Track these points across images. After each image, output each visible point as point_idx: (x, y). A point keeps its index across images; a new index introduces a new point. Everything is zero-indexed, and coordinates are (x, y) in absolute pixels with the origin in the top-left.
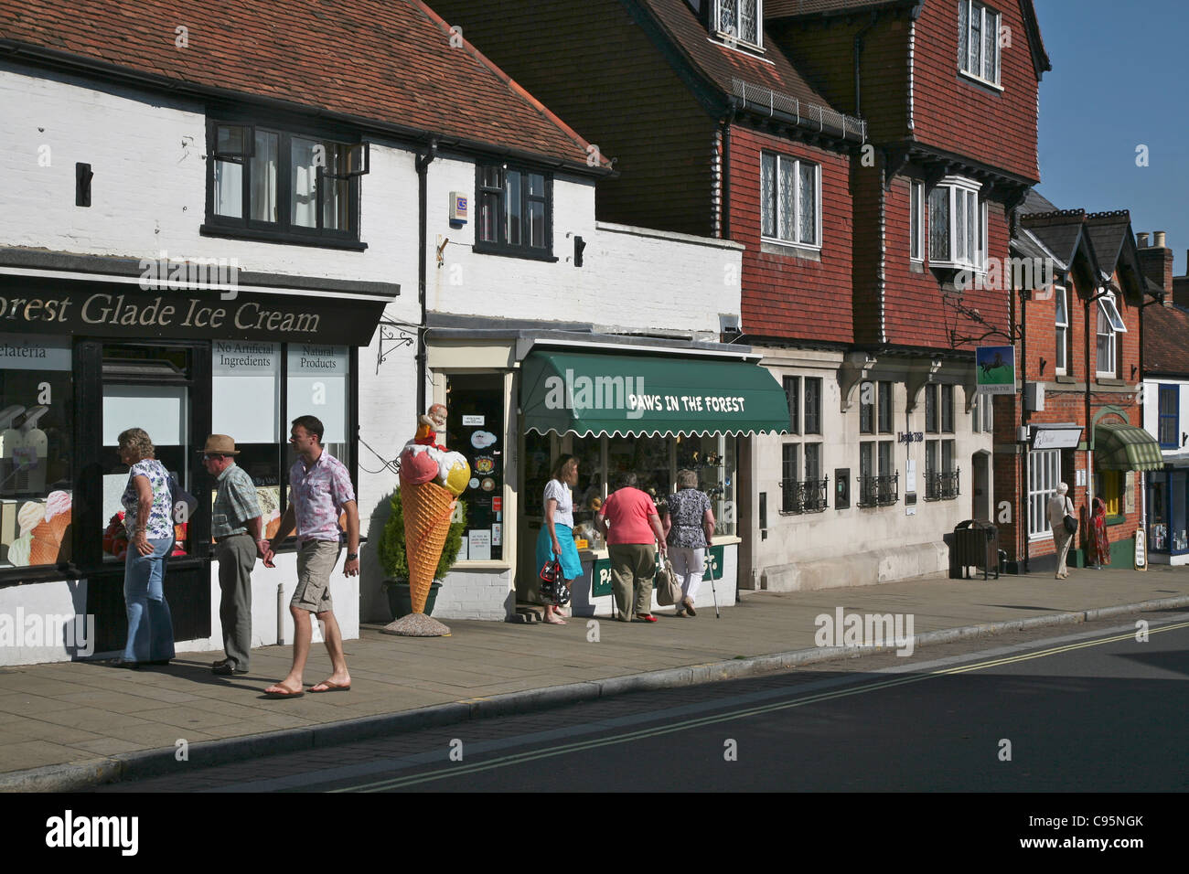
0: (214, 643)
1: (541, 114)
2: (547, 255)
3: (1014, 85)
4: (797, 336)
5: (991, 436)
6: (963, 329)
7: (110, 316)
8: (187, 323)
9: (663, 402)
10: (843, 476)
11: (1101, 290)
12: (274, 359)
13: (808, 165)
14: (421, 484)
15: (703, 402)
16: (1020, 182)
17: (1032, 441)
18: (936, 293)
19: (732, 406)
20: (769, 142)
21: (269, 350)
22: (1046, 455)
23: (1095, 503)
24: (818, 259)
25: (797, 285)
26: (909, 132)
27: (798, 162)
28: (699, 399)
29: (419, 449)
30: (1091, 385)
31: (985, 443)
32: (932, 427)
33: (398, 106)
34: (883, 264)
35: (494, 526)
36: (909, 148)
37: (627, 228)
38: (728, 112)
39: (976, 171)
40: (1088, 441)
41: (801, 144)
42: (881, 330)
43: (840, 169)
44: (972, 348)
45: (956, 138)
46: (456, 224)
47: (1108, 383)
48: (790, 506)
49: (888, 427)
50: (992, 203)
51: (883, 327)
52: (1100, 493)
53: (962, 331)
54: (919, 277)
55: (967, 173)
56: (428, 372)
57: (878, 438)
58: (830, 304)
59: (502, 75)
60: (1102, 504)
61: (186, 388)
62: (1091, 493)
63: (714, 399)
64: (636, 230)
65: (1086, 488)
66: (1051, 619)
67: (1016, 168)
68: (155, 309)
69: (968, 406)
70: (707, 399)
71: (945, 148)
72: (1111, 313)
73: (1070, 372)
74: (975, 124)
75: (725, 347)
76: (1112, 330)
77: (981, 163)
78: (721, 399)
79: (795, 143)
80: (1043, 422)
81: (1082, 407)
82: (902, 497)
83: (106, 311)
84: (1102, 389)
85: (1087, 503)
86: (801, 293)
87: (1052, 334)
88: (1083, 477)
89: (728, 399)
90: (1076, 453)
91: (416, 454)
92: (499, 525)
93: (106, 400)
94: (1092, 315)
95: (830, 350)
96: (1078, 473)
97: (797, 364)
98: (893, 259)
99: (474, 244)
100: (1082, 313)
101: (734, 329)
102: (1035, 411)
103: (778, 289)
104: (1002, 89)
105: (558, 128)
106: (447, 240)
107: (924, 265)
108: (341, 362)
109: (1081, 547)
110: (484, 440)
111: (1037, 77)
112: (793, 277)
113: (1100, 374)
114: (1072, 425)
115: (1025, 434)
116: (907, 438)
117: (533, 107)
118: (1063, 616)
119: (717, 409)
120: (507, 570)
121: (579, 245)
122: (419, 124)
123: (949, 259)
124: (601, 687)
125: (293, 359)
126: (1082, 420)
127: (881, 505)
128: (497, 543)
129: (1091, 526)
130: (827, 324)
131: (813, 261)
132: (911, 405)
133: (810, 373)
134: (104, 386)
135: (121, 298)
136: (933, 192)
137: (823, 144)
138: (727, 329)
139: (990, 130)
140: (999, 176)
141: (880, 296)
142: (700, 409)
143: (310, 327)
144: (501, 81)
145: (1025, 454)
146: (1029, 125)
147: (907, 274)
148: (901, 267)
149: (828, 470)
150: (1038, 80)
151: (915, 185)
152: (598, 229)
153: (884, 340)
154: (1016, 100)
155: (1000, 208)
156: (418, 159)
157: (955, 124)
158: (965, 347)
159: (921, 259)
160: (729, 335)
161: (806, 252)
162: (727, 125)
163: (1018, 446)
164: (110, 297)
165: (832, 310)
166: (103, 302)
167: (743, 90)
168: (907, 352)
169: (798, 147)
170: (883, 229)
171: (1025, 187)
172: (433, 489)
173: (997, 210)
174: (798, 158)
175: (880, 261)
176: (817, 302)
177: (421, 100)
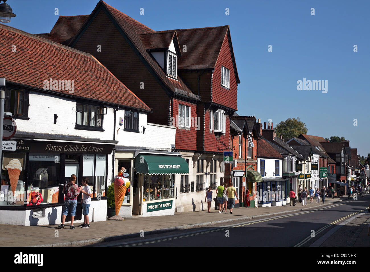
0: (82, 221)
1: (135, 97)
2: (138, 131)
3: (232, 87)
4: (185, 149)
5: (224, 173)
6: (220, 147)
7: (68, 150)
8: (80, 150)
9: (165, 166)
10: (193, 183)
11: (249, 136)
12: (93, 157)
13: (188, 107)
14: (120, 185)
15: (172, 166)
16: (233, 110)
17: (233, 175)
18: (215, 138)
19: (178, 167)
20: (181, 102)
21: (92, 156)
22: (236, 178)
23: (247, 191)
24: (190, 130)
25: (185, 136)
26: (211, 100)
27: (186, 106)
28: (172, 165)
29: (120, 178)
30: (246, 160)
31: (223, 175)
32: (212, 171)
33: (111, 98)
34: (204, 131)
35: (128, 195)
36: (211, 104)
37: (153, 124)
38: (173, 96)
39: (224, 108)
40: (245, 174)
41: (187, 102)
42: (203, 147)
43: (194, 108)
44: (223, 152)
45: (221, 101)
46: (121, 125)
47: (250, 160)
48: (182, 191)
49: (202, 171)
50: (226, 115)
51: (204, 147)
52: (248, 188)
53: (220, 148)
54: (211, 134)
55: (222, 109)
56: (115, 159)
57: (200, 174)
58: (192, 141)
59: (127, 88)
60: (249, 191)
61: (78, 164)
62: (246, 188)
63: (175, 166)
64: (155, 125)
65: (245, 187)
66: (246, 218)
67: (233, 107)
68: (76, 147)
69: (220, 165)
70: (173, 166)
71: (218, 103)
72: (251, 141)
73: (242, 157)
74: (224, 97)
75: (172, 153)
76: (251, 146)
77: (225, 107)
78: (176, 165)
79: (186, 102)
80: (236, 170)
81: (244, 166)
82: (205, 189)
83: (68, 148)
84: (249, 161)
85: (245, 191)
86: (186, 138)
87: (238, 147)
88: (244, 184)
89: (177, 166)
90: (243, 178)
91: (119, 179)
92: (129, 195)
93: (66, 167)
94: (247, 142)
95: (191, 152)
96: (243, 183)
97: (184, 156)
98: (206, 130)
99: (124, 129)
100: (245, 142)
101: (174, 148)
102: (234, 167)
103: (182, 138)
104: (230, 88)
105: (139, 101)
106: (119, 129)
107: (212, 131)
108: (105, 158)
109: (243, 202)
110: (126, 175)
111: (237, 84)
112: (185, 134)
113: (248, 157)
114: (242, 170)
115: (232, 172)
116: (206, 174)
117: (134, 96)
118: (248, 217)
119: (175, 168)
120: (131, 206)
121: (144, 129)
122: (115, 102)
123: (218, 130)
124: (170, 229)
125: (97, 157)
126: (244, 169)
127: (201, 191)
128: (128, 199)
129: (246, 196)
130: (191, 146)
131: (189, 130)
132: (207, 166)
133: (187, 158)
134: (66, 164)
135: (71, 145)
136: (215, 113)
137: (191, 102)
138: (172, 148)
139: (227, 98)
140: (229, 109)
141: (203, 139)
142: (172, 168)
143: (101, 151)
144: (127, 89)
145: (232, 178)
146: (235, 97)
147: (209, 134)
148: (208, 132)
149: (190, 182)
150: (237, 85)
151: (211, 111)
152: (148, 125)
153: (204, 150)
154: (233, 91)
155: (228, 116)
156: (114, 110)
157: (220, 97)
158: (221, 151)
159: (212, 130)
160: (173, 150)
161: (187, 128)
162: (172, 99)
163: (231, 176)
164: (69, 145)
165: (192, 142)
166: (68, 146)
167: (177, 90)
168: (209, 153)
169: (186, 103)
170: (204, 123)
171: (234, 112)
172: (123, 187)
173: (228, 117)
174: (186, 105)
175: (204, 130)
176: (189, 140)
177: (114, 96)
